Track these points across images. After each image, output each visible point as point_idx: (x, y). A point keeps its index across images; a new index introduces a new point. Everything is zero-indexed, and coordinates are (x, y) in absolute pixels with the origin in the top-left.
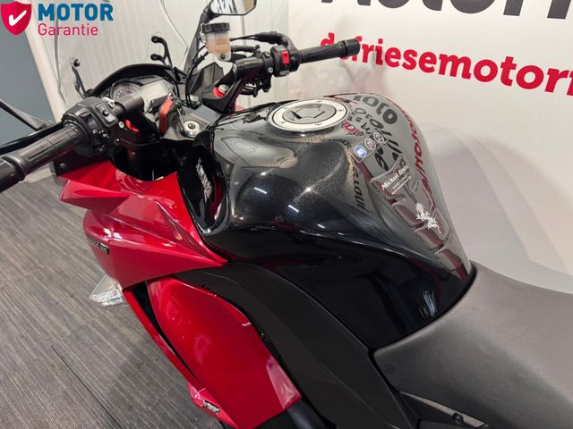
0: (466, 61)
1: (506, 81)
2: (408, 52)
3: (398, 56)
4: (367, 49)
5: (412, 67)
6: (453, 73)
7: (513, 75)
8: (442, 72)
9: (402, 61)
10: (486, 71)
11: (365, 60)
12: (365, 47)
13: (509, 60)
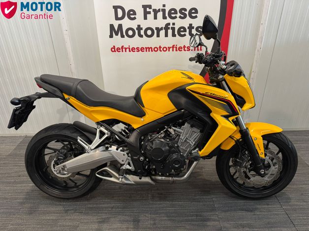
0: (151, 48)
1: (161, 51)
2: (138, 48)
4: (126, 49)
5: (139, 51)
6: (149, 51)
7: (162, 49)
8: (146, 51)
9: (136, 50)
10: (156, 49)
11: (126, 51)
12: (125, 48)
13: (160, 46)
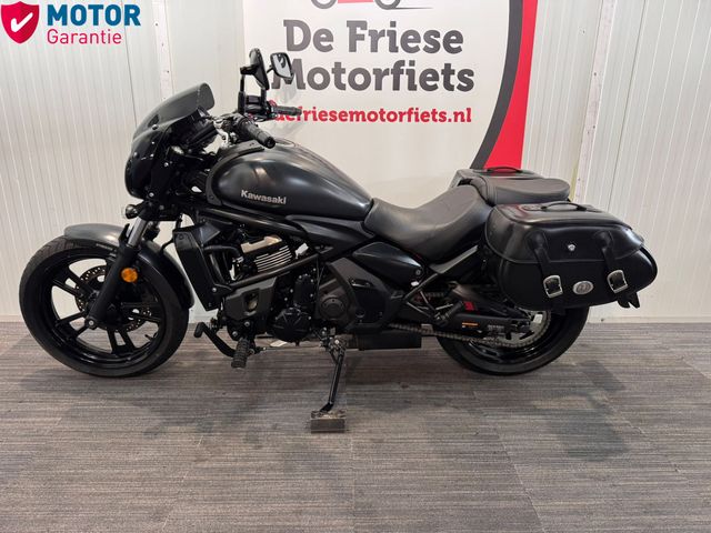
0: (363, 113)
1: (383, 120)
2: (331, 113)
3: (326, 115)
4: (307, 113)
5: (336, 119)
6: (358, 120)
7: (385, 116)
8: (352, 120)
9: (329, 117)
10: (373, 117)
11: (306, 119)
12: (305, 111)
13: (382, 110)
